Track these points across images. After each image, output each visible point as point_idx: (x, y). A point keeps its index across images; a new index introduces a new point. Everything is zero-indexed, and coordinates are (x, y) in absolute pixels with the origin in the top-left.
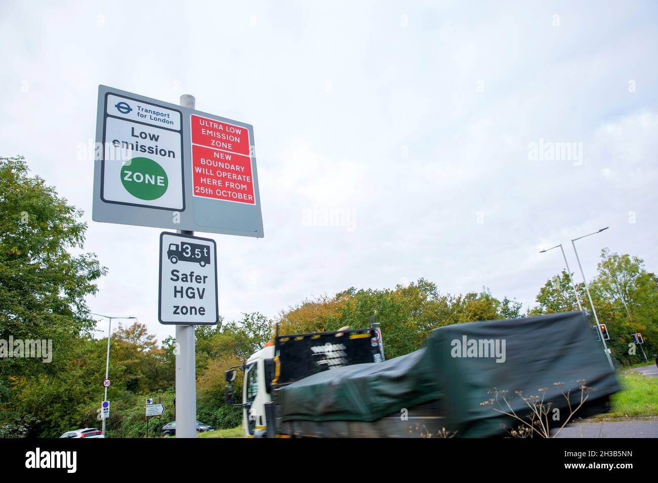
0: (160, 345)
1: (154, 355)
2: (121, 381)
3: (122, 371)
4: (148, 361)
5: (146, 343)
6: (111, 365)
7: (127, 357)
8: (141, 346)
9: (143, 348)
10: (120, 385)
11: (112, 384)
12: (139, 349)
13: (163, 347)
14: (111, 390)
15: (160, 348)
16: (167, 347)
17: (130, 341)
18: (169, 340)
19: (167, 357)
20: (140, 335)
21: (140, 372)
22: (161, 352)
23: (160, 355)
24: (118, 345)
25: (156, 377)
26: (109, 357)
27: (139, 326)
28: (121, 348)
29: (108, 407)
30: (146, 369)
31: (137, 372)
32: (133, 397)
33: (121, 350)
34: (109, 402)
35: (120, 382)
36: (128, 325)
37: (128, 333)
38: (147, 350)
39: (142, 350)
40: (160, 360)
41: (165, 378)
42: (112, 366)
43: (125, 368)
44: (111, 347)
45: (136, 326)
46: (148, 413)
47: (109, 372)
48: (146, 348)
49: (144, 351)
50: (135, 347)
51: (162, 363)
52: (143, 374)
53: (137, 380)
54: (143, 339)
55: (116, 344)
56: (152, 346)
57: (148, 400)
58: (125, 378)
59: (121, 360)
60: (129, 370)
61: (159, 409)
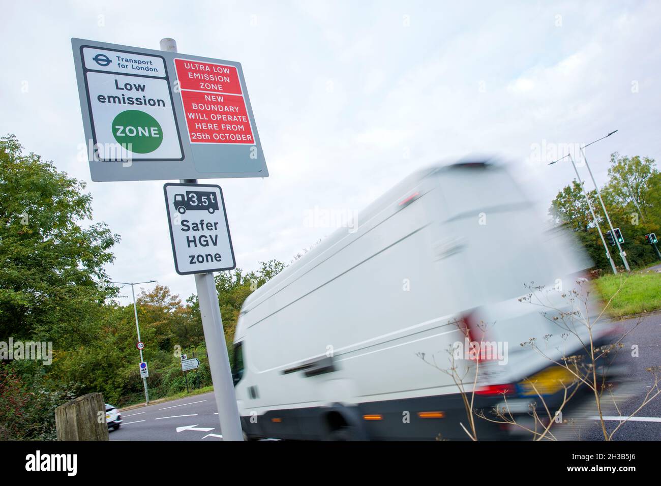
0: (184, 304)
1: (181, 315)
2: (153, 342)
3: (152, 333)
4: (176, 320)
5: (171, 304)
6: (141, 328)
7: (155, 319)
8: (166, 308)
9: (169, 309)
10: (154, 346)
11: (145, 346)
12: (165, 311)
13: (188, 306)
14: (146, 351)
15: (185, 307)
16: (191, 305)
17: (155, 304)
18: (192, 298)
19: (193, 315)
20: (164, 297)
21: (170, 331)
22: (186, 311)
23: (186, 313)
24: (145, 309)
25: (186, 335)
26: (138, 322)
27: (161, 289)
28: (148, 312)
29: (146, 367)
30: (175, 329)
31: (167, 332)
32: (168, 356)
33: (148, 314)
34: (146, 363)
35: (153, 344)
36: (150, 289)
37: (152, 296)
38: (173, 310)
39: (168, 311)
40: (187, 318)
41: (195, 335)
42: (142, 330)
43: (155, 330)
44: (138, 312)
45: (158, 289)
46: (184, 368)
47: (141, 335)
48: (171, 308)
49: (170, 311)
50: (161, 309)
51: (190, 321)
52: (174, 333)
53: (168, 339)
54: (167, 300)
55: (143, 308)
56: (177, 306)
57: (182, 356)
58: (157, 339)
59: (150, 323)
60: (159, 331)
61: (194, 363)
